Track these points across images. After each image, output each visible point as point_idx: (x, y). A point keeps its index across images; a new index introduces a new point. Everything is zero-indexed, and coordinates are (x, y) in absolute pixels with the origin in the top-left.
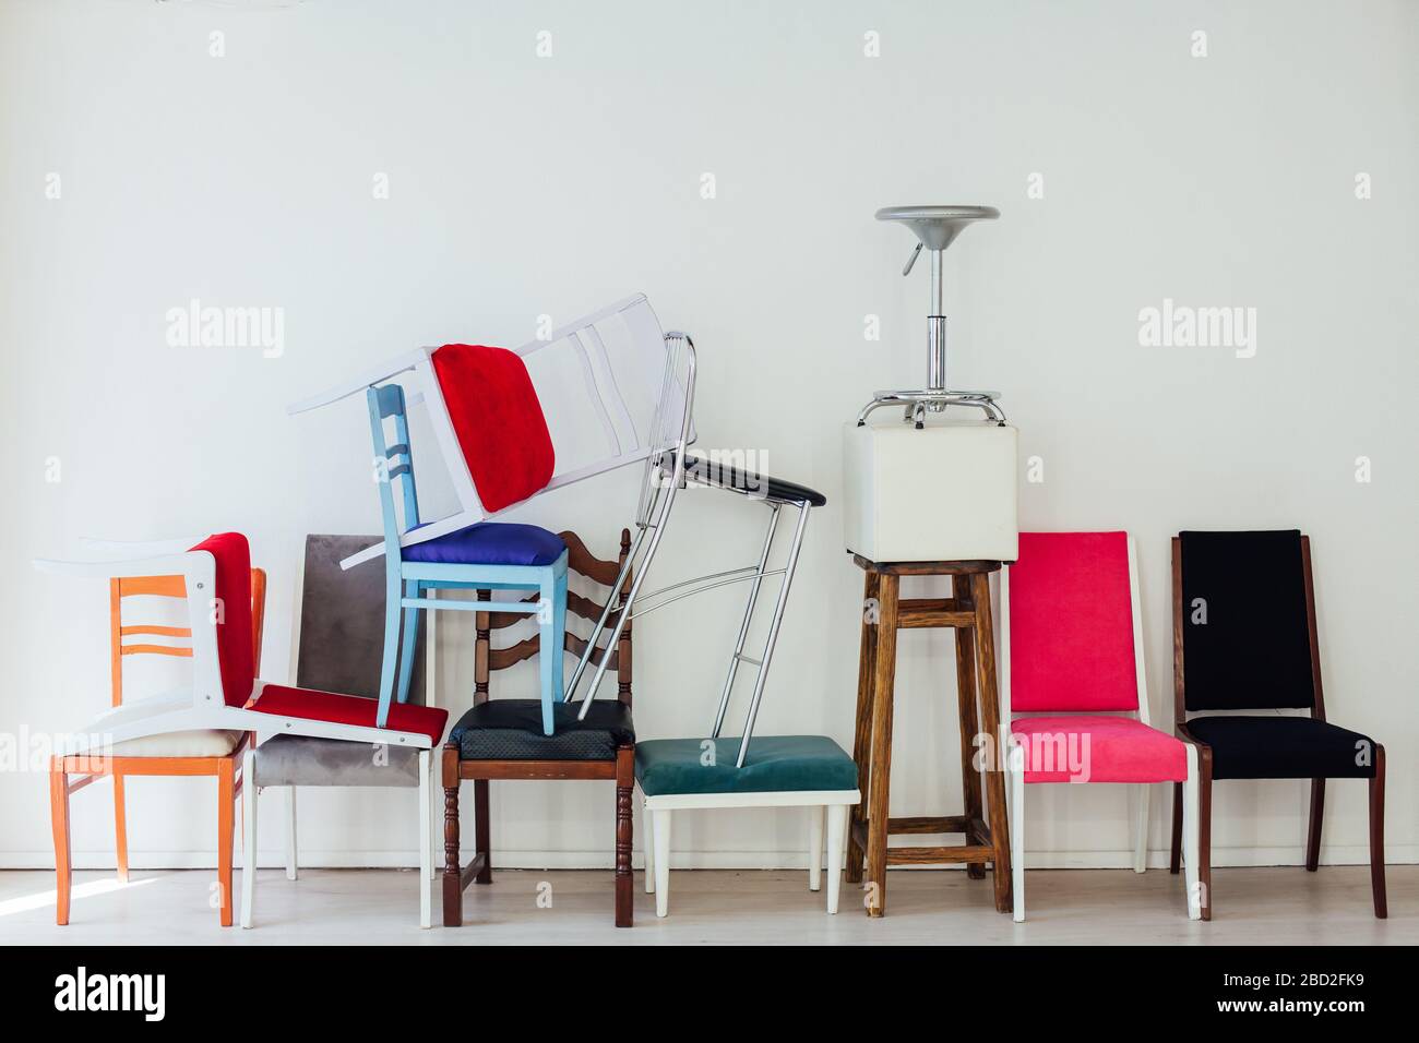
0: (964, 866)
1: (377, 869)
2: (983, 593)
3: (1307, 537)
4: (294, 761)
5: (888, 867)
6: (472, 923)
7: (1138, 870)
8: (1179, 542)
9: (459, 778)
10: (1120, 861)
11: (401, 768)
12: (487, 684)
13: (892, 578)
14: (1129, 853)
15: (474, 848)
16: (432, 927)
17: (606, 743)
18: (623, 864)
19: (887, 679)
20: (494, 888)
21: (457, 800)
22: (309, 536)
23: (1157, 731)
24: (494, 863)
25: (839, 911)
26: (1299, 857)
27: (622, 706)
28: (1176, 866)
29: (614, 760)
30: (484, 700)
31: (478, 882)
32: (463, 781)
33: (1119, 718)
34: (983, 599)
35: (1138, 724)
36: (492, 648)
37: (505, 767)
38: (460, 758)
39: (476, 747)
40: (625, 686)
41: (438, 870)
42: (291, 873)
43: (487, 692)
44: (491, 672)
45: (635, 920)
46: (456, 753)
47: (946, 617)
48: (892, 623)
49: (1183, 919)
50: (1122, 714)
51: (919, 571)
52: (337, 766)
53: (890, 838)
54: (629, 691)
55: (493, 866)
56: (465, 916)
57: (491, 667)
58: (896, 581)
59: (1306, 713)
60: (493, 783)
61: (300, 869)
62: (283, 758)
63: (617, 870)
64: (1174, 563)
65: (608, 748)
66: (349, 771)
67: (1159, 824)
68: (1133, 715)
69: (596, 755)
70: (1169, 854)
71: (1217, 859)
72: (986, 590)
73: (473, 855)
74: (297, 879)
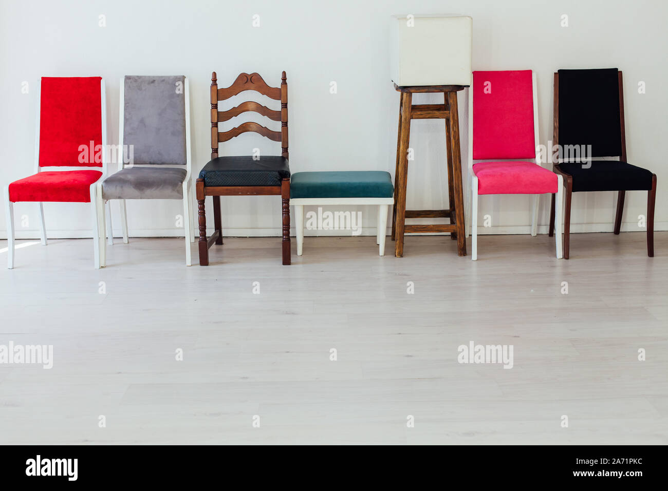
0: (449, 233)
1: (167, 237)
2: (454, 101)
3: (621, 72)
4: (122, 187)
5: (405, 234)
6: (214, 264)
7: (533, 235)
8: (558, 75)
9: (205, 195)
10: (525, 230)
11: (174, 190)
12: (217, 149)
13: (408, 94)
14: (529, 227)
15: (214, 227)
16: (192, 265)
17: (276, 178)
18: (286, 235)
19: (406, 144)
20: (224, 247)
21: (204, 206)
22: (126, 76)
23: (544, 169)
24: (224, 234)
25: (384, 255)
26: (611, 228)
27: (284, 158)
28: (552, 233)
29: (280, 186)
30: (216, 157)
31: (216, 244)
32: (207, 197)
33: (527, 162)
34: (454, 104)
35: (535, 165)
36: (219, 131)
37: (227, 190)
38: (205, 186)
39: (212, 180)
40: (285, 149)
41: (196, 238)
42: (125, 240)
43: (217, 153)
44: (219, 143)
45: (292, 261)
46: (203, 183)
47: (435, 113)
48: (408, 116)
49: (553, 259)
50: (527, 160)
51: (421, 91)
52: (143, 190)
53: (406, 220)
54: (287, 152)
55: (223, 236)
56: (210, 260)
57: (219, 141)
58: (411, 96)
59: (617, 159)
60: (222, 198)
61: (130, 238)
62: (116, 186)
63: (283, 237)
64: (555, 85)
65: (277, 180)
66: (148, 192)
67: (544, 212)
68: (532, 161)
69: (271, 183)
70: (549, 227)
71: (573, 229)
72: (455, 100)
73: (213, 231)
74: (128, 243)
